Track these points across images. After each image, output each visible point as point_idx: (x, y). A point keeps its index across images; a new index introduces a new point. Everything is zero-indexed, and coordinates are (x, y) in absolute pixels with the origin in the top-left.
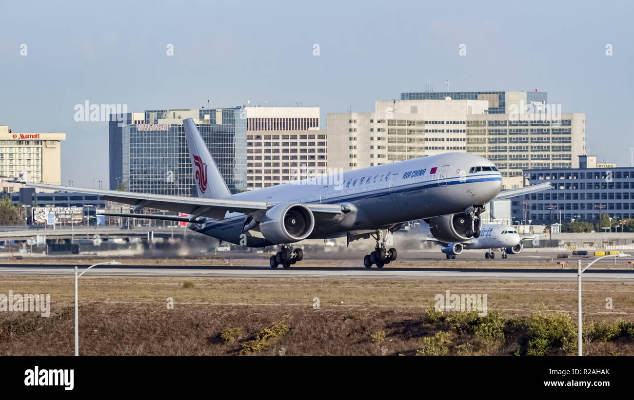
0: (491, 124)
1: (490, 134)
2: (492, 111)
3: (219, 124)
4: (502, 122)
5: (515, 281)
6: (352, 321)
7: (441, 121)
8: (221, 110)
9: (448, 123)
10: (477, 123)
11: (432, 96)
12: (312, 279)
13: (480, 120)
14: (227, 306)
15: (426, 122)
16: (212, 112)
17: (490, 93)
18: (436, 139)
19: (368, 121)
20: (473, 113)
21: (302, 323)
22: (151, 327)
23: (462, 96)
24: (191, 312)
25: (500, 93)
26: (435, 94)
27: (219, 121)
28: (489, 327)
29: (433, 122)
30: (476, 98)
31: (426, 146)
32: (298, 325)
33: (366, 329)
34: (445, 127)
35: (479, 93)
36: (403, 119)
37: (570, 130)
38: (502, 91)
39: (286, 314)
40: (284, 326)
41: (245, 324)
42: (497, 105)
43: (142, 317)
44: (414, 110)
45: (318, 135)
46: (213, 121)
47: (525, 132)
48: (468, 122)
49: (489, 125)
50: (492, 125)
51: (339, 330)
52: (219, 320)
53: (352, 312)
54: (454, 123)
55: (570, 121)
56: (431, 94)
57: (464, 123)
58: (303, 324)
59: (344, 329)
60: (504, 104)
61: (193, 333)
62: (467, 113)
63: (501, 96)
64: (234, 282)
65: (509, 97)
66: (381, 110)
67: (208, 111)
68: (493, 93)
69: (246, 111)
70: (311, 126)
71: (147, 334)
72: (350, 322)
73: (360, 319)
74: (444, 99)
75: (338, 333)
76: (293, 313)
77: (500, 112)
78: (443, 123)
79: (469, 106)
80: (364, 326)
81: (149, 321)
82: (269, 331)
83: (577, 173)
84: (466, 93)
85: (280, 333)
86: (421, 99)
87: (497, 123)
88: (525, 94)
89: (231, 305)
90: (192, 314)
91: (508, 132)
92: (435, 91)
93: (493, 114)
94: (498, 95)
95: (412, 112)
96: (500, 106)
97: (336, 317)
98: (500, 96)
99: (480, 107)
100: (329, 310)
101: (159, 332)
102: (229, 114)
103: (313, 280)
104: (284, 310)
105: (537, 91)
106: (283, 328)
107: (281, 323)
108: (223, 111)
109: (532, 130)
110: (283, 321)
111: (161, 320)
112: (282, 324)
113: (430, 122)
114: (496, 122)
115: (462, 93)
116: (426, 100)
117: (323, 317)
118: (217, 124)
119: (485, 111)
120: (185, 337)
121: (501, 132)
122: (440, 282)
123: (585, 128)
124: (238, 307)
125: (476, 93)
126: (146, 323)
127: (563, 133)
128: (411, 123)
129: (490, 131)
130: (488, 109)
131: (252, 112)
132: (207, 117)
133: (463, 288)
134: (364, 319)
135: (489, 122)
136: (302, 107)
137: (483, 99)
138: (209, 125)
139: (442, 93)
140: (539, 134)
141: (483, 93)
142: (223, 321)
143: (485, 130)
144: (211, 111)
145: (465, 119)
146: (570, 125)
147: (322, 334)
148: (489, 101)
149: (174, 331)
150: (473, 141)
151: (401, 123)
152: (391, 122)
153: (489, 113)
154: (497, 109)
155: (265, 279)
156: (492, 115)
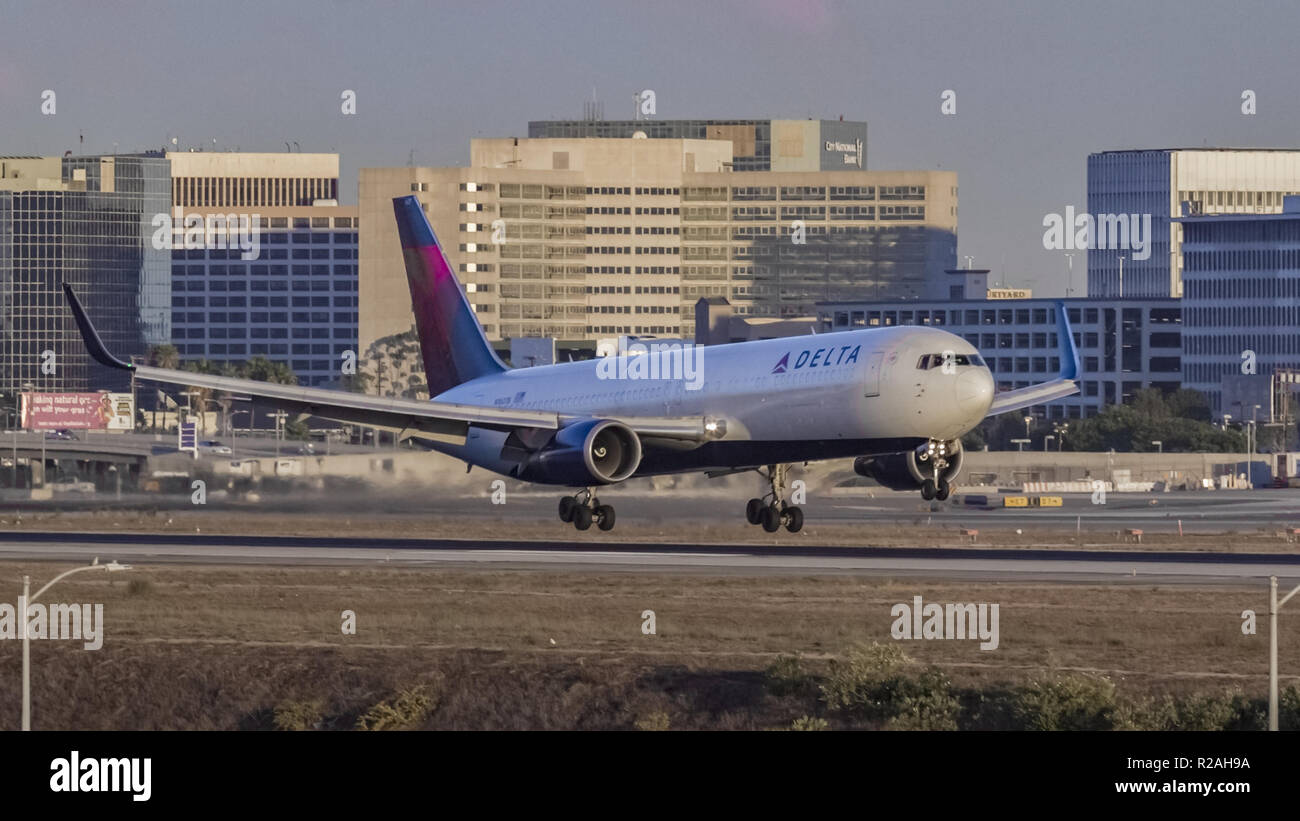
0: (737, 194)
1: (736, 218)
2: (740, 164)
3: (108, 191)
4: (765, 190)
5: (896, 581)
6: (587, 689)
7: (622, 186)
8: (112, 159)
9: (638, 191)
10: (705, 192)
11: (599, 130)
12: (414, 572)
13: (713, 185)
14: (283, 649)
15: (589, 191)
16: (92, 163)
17: (735, 123)
18: (612, 230)
19: (453, 187)
20: (697, 170)
21: (466, 691)
22: (104, 697)
23: (670, 130)
24: (198, 661)
25: (758, 123)
26: (607, 124)
27: (107, 184)
28: (922, 706)
29: (604, 191)
30: (703, 134)
31: (589, 245)
32: (458, 696)
33: (621, 708)
34: (633, 201)
35: (710, 123)
36: (535, 181)
37: (922, 209)
38: (765, 118)
39: (427, 668)
40: (424, 699)
41: (330, 693)
42: (750, 151)
43: (81, 672)
44: (561, 161)
45: (335, 219)
46: (93, 184)
47: (818, 214)
48: (685, 190)
49: (735, 198)
50: (743, 199)
51: (557, 710)
52: (266, 682)
53: (587, 667)
54: (654, 191)
55: (922, 190)
56: (600, 124)
57: (676, 192)
58: (469, 692)
59: (568, 707)
60: (767, 149)
61: (204, 712)
62: (684, 170)
63: (761, 130)
64: (234, 578)
65: (780, 132)
66: (484, 162)
67: (82, 160)
68: (743, 123)
69: (170, 161)
70: (319, 197)
71: (95, 712)
72: (581, 689)
73: (605, 684)
74: (630, 136)
75: (555, 715)
76: (444, 668)
77: (759, 168)
78: (627, 191)
79: (687, 154)
80: (616, 699)
81: (97, 684)
82: (389, 709)
83: (944, 312)
84: (679, 123)
85: (414, 715)
86: (575, 136)
87: (752, 193)
88: (816, 125)
89: (292, 647)
90: (199, 667)
91: (779, 214)
92: (608, 118)
93: (744, 173)
94: (754, 127)
95: (555, 166)
96: (758, 153)
97: (549, 679)
98: (758, 131)
99: (713, 155)
100: (531, 661)
101: (123, 708)
102: (129, 169)
103: (418, 575)
104: (421, 659)
105: (844, 119)
106: (421, 704)
107: (416, 690)
108: (116, 160)
109: (833, 210)
110: (421, 687)
111: (126, 681)
112: (419, 692)
113: (597, 191)
114: (750, 190)
115: (671, 122)
116: (588, 139)
117: (516, 678)
118: (102, 191)
119: (725, 164)
120: (184, 720)
121: (762, 214)
122: (722, 583)
123: (955, 205)
124: (307, 651)
125: (702, 123)
126: (91, 687)
127: (906, 218)
128: (554, 192)
129: (735, 211)
130: (731, 161)
131: (185, 165)
132: (80, 175)
133: (785, 599)
134: (616, 683)
135: (735, 190)
136: (299, 152)
137: (719, 137)
138: (85, 194)
139: (623, 124)
140: (849, 218)
141: (719, 123)
142: (276, 685)
143: (724, 209)
144: (90, 160)
145: (678, 183)
146: (922, 198)
147: (516, 718)
148: (735, 142)
149: (159, 706)
150: (697, 234)
151: (532, 190)
152: (507, 189)
153: (734, 170)
154: (751, 159)
155: (303, 570)
156: (740, 174)
